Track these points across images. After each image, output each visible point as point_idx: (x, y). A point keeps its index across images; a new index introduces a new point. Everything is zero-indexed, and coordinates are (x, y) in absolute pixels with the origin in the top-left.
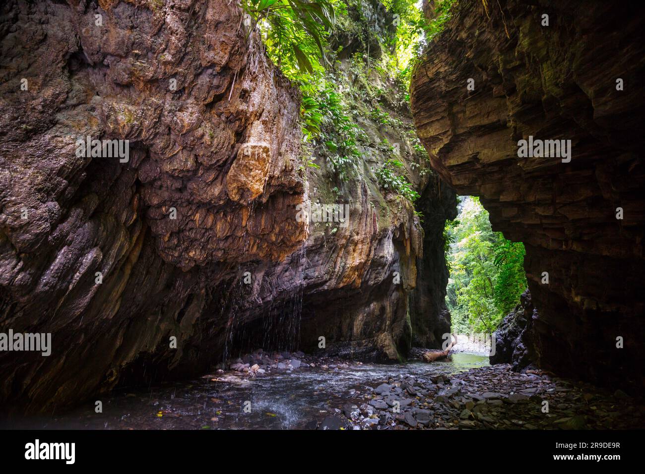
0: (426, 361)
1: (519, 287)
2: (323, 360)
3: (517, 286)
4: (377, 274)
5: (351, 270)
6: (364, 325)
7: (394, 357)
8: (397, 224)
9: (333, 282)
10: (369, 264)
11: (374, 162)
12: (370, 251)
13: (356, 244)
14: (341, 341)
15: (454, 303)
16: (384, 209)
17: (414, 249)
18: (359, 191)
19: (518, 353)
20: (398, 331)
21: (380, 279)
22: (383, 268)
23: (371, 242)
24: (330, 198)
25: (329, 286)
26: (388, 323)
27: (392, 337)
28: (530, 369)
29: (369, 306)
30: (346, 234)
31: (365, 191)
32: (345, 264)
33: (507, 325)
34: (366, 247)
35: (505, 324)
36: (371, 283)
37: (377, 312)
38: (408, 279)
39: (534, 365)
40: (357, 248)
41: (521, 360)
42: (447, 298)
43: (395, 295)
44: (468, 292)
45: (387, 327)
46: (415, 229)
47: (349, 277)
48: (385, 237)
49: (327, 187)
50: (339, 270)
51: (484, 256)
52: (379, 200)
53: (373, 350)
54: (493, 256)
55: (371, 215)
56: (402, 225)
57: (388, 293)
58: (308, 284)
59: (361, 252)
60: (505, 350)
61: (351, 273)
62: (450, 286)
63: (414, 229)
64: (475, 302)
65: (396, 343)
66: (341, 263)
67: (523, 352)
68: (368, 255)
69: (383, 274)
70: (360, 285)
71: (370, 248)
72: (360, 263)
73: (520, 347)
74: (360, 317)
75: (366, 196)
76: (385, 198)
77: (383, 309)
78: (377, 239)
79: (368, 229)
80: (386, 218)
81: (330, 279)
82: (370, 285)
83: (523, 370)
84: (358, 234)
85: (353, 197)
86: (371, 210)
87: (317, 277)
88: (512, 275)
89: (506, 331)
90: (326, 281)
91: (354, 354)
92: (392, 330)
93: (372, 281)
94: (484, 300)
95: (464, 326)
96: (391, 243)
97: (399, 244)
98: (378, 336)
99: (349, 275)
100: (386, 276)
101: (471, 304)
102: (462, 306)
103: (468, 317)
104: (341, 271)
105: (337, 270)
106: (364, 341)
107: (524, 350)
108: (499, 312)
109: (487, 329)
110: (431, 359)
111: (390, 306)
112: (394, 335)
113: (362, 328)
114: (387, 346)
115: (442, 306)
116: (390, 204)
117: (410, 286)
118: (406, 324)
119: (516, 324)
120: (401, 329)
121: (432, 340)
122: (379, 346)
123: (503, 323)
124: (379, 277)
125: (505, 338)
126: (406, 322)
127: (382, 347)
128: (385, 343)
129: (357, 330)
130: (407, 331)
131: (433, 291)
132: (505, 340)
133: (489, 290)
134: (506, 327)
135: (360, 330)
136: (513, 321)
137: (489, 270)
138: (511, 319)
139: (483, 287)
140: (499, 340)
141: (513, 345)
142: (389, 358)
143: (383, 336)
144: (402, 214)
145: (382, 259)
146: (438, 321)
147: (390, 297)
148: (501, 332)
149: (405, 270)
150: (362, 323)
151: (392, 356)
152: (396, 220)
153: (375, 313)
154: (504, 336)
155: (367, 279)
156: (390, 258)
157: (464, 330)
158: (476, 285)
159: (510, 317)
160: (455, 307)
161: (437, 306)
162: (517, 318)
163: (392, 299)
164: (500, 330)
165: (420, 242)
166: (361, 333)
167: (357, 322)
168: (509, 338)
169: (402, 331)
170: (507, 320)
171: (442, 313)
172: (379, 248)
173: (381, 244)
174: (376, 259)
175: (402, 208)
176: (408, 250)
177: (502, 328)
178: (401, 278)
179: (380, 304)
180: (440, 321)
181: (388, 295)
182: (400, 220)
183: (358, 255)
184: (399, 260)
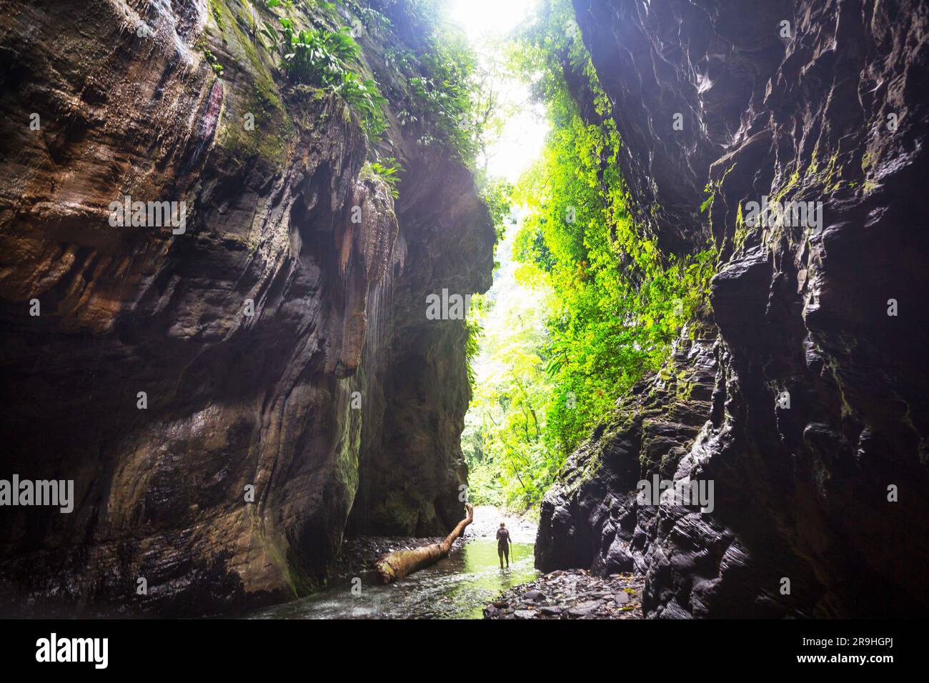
1: (594, 397)
3: (589, 398)
4: (212, 301)
6: (153, 483)
7: (267, 585)
8: (310, 163)
10: (165, 251)
13: (75, 130)
15: (480, 455)
17: (362, 257)
20: (304, 499)
21: (228, 324)
22: (242, 289)
26: (260, 475)
27: (278, 520)
29: (188, 415)
33: (576, 473)
35: (572, 470)
36: (184, 330)
37: (216, 439)
38: (340, 344)
43: (300, 395)
44: (501, 435)
52: (252, 71)
53: (179, 570)
55: (196, 83)
56: (325, 168)
57: (278, 386)
60: (572, 532)
63: (369, 205)
64: (510, 451)
67: (717, 556)
71: (174, 189)
74: (143, 455)
76: (283, 90)
78: (212, 172)
86: (203, 71)
89: (576, 485)
92: (282, 498)
93: (191, 324)
94: (524, 446)
95: (492, 492)
96: (287, 220)
98: (209, 521)
101: (505, 453)
102: (491, 459)
103: (500, 476)
108: (545, 465)
109: (526, 494)
110: (395, 571)
111: (280, 425)
112: (286, 513)
113: (142, 494)
114: (243, 549)
115: (455, 451)
116: (294, 107)
117: (343, 365)
118: (334, 478)
119: (600, 465)
120: (314, 495)
121: (429, 518)
122: (210, 555)
123: (567, 469)
124: (221, 318)
125: (574, 502)
126: (333, 475)
127: (226, 555)
128: (239, 542)
129: (122, 501)
130: (335, 499)
131: (440, 423)
132: (573, 507)
133: (532, 431)
134: (575, 477)
135: (133, 501)
136: (594, 458)
137: (534, 399)
138: (585, 458)
139: (525, 426)
140: (558, 508)
141: (595, 518)
142: (246, 590)
143: (233, 518)
144: (328, 136)
145: (235, 255)
146: (445, 480)
147: (282, 397)
148: (563, 490)
149: (335, 319)
150: (145, 477)
151: (258, 581)
152: (306, 152)
153: (206, 443)
154: (571, 499)
155: (156, 310)
156: (270, 261)
157: (492, 498)
158: (513, 423)
159: (582, 455)
160: (482, 462)
161: (444, 449)
162: (604, 450)
163: (289, 405)
164: (559, 486)
165: (381, 242)
166: (137, 511)
167: (125, 473)
168: (582, 503)
169: (317, 501)
170: (575, 461)
171: (454, 464)
172: (225, 213)
173: (240, 206)
174: (204, 241)
175: (328, 120)
176: (345, 257)
177: (566, 479)
178: (321, 343)
179: (233, 416)
180: (447, 477)
181: (277, 392)
182: (319, 152)
183: (84, 182)
184: (318, 292)
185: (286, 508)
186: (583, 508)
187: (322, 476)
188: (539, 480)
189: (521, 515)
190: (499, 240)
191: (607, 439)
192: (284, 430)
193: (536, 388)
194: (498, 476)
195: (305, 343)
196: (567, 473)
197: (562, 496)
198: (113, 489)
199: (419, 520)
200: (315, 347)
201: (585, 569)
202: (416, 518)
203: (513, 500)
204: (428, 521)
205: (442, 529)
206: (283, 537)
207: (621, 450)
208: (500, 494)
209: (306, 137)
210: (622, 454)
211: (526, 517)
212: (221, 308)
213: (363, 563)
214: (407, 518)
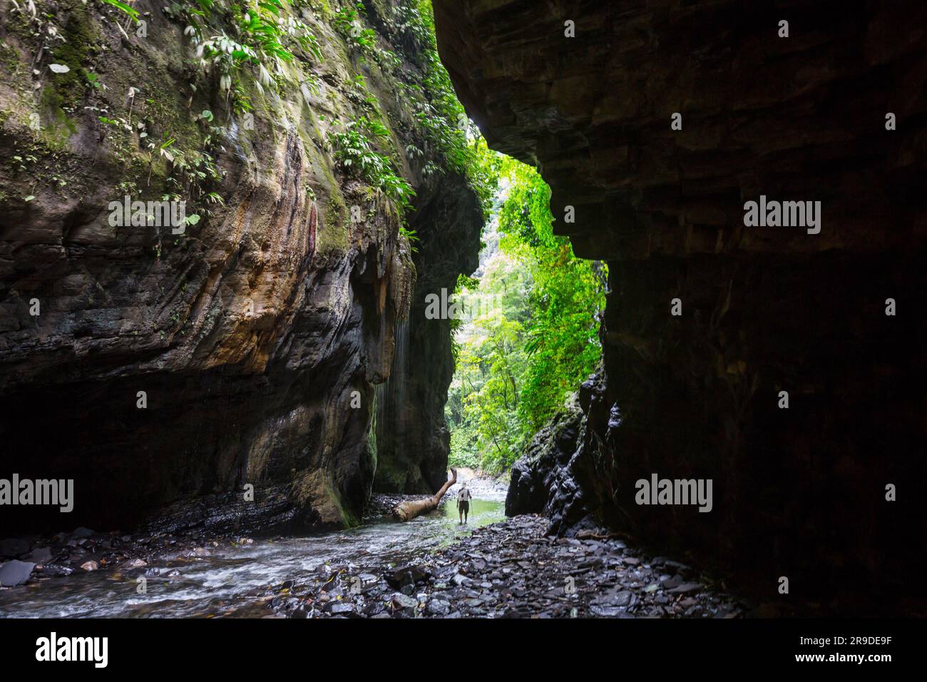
0: (396, 519)
1: (560, 385)
2: (144, 544)
3: (557, 385)
4: (309, 345)
5: (238, 331)
6: (271, 455)
7: (333, 519)
8: (364, 245)
9: (184, 354)
10: (290, 322)
11: (329, 112)
12: (294, 292)
13: (259, 269)
14: (213, 492)
15: (457, 418)
16: (338, 209)
17: (394, 302)
18: (281, 152)
19: (563, 497)
20: (348, 465)
21: (315, 357)
22: (324, 335)
23: (299, 273)
24: (187, 133)
25: (168, 362)
26: (327, 449)
27: (335, 478)
28: (583, 527)
29: (287, 415)
30: (231, 238)
31: (296, 159)
32: (225, 313)
33: (538, 448)
34: (284, 283)
35: (536, 446)
36: (294, 364)
37: (304, 428)
38: (377, 361)
39: (591, 519)
40: (261, 279)
41: (569, 510)
42: (447, 410)
44: (479, 400)
45: (324, 459)
46: (399, 263)
47: (235, 345)
48: (334, 270)
49: (182, 104)
50: (204, 324)
51: (509, 345)
52: (328, 186)
53: (287, 507)
54: (522, 345)
55: (305, 213)
56: (373, 248)
57: (334, 389)
58: (94, 350)
59: (270, 291)
60: (532, 489)
61: (240, 336)
62: (454, 392)
63: (397, 262)
64: (488, 416)
65: (341, 490)
66: (211, 308)
67: (573, 495)
68: (289, 302)
69: (323, 348)
70: (264, 367)
71: (296, 285)
72: (267, 316)
73: (568, 485)
74: (264, 439)
75: (298, 169)
76: (343, 188)
77: (317, 422)
78: (313, 268)
79: (294, 243)
80: (339, 230)
81: (174, 346)
82: (289, 370)
83: (571, 531)
84: (265, 247)
85: (261, 159)
86: (307, 202)
87: (128, 333)
88: (549, 369)
89: (537, 458)
90: (160, 350)
91: (243, 519)
92: (336, 464)
93: (297, 360)
94: (502, 412)
95: (469, 454)
96: (347, 283)
97: (363, 288)
98: (301, 479)
99: (233, 339)
100: (328, 353)
101: (483, 418)
102: (469, 422)
103: (477, 440)
104: (210, 326)
105: (197, 323)
106: (268, 490)
107: (574, 492)
108: (521, 431)
109: (501, 458)
110: (407, 514)
111: (335, 415)
112: (338, 474)
113: (266, 463)
114: (319, 496)
115: (439, 420)
116: (351, 201)
117: (378, 375)
118: (366, 451)
119: (553, 445)
120: (354, 462)
121: (416, 479)
122: (302, 499)
123: (533, 445)
124: (312, 354)
125: (535, 470)
126: (365, 447)
127: (309, 500)
128: (317, 492)
129: (255, 466)
130: (366, 464)
131: (426, 395)
132: (534, 473)
133: (511, 396)
134: (537, 452)
135: (261, 467)
136: (549, 440)
137: (513, 366)
138: (546, 437)
139: (503, 393)
140: (524, 473)
141: (547, 481)
142: (323, 521)
143: (313, 477)
144: (376, 225)
145: (322, 315)
146: (430, 446)
147: (336, 397)
148: (528, 460)
149: (372, 343)
150: (267, 452)
151: (329, 516)
152: (361, 237)
153: (299, 431)
154: (533, 467)
155: (283, 355)
156: (340, 315)
157: (468, 461)
158: (492, 388)
159: (544, 435)
160: (459, 425)
161: (429, 418)
162: (557, 435)
163: (340, 402)
164: (526, 457)
165: (406, 289)
166: (263, 473)
167: (256, 450)
168: (540, 470)
169: (356, 466)
170: (539, 439)
171: (437, 432)
172: (318, 290)
173: (324, 282)
174: (309, 312)
175: (376, 213)
176: (382, 303)
177: (531, 452)
178: (362, 359)
179: (312, 412)
180: (432, 444)
181: (333, 393)
182: (369, 237)
183: (262, 297)
184: (361, 324)
185: (338, 471)
186: (540, 473)
187: (358, 450)
188: (515, 445)
189: (497, 477)
190: (487, 223)
191: (559, 427)
192: (337, 419)
193: (517, 356)
194: (475, 439)
195: (352, 360)
196: (532, 448)
197: (527, 464)
198: (249, 459)
199: (407, 481)
200: (358, 362)
201: (538, 513)
202: (405, 479)
203: (489, 463)
204: (415, 481)
205: (426, 488)
206: (338, 489)
207: (567, 436)
208: (476, 457)
209: (361, 226)
210: (567, 439)
211: (501, 479)
212: (312, 348)
213: (377, 510)
214: (399, 479)
